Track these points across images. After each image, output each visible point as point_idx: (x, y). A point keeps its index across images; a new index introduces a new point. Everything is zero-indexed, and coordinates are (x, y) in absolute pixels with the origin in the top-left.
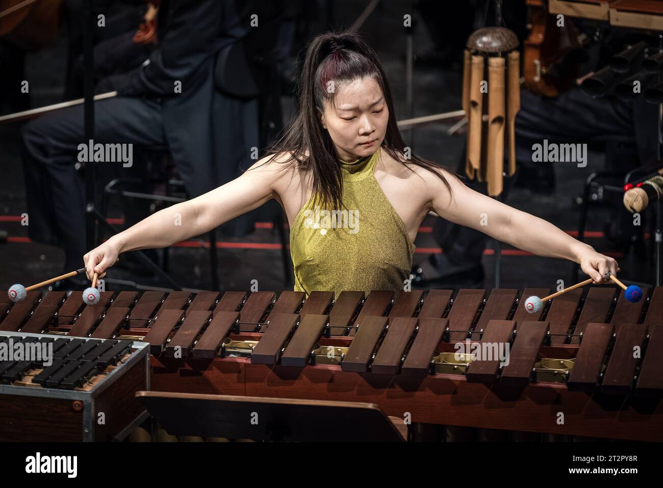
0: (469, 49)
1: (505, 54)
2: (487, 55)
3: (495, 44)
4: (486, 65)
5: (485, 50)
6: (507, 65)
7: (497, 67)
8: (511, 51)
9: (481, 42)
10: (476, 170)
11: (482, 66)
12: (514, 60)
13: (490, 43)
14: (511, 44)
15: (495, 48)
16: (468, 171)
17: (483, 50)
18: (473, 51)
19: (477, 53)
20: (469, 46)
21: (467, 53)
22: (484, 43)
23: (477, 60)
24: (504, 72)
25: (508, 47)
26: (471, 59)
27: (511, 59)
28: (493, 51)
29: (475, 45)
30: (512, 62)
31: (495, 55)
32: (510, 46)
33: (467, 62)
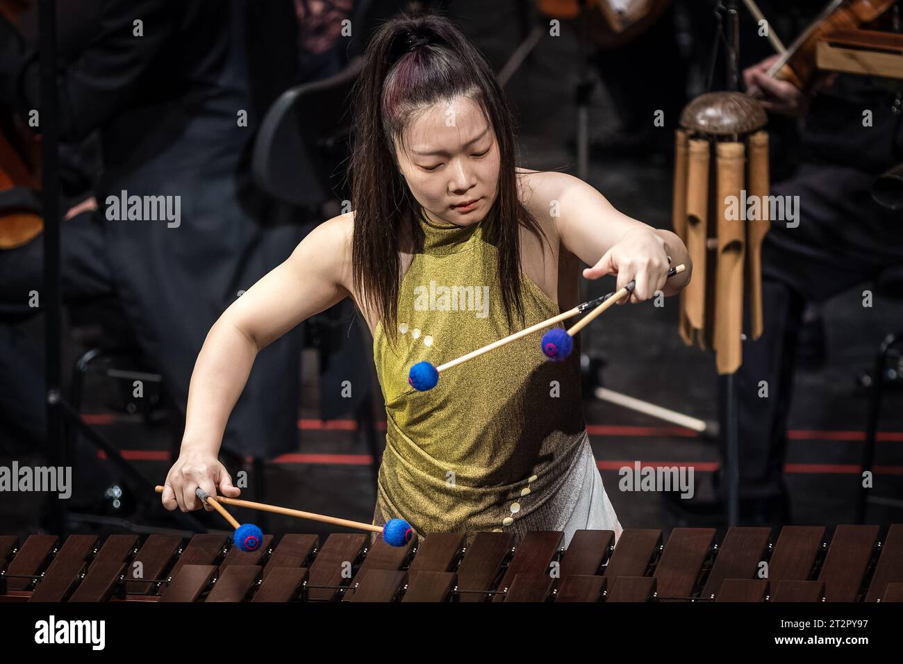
0: (684, 129)
1: (744, 138)
2: (714, 139)
3: (728, 121)
4: (713, 155)
5: (712, 131)
6: (747, 155)
7: (731, 159)
8: (754, 132)
9: (704, 117)
10: (696, 330)
11: (706, 157)
12: (761, 147)
13: (719, 119)
14: (754, 119)
15: (728, 126)
16: (682, 332)
17: (707, 130)
18: (691, 132)
19: (697, 136)
20: (684, 124)
21: (680, 135)
22: (710, 119)
23: (698, 147)
24: (742, 169)
25: (749, 124)
26: (687, 146)
27: (755, 145)
28: (725, 131)
29: (695, 122)
30: (756, 151)
31: (726, 138)
32: (753, 123)
33: (680, 150)
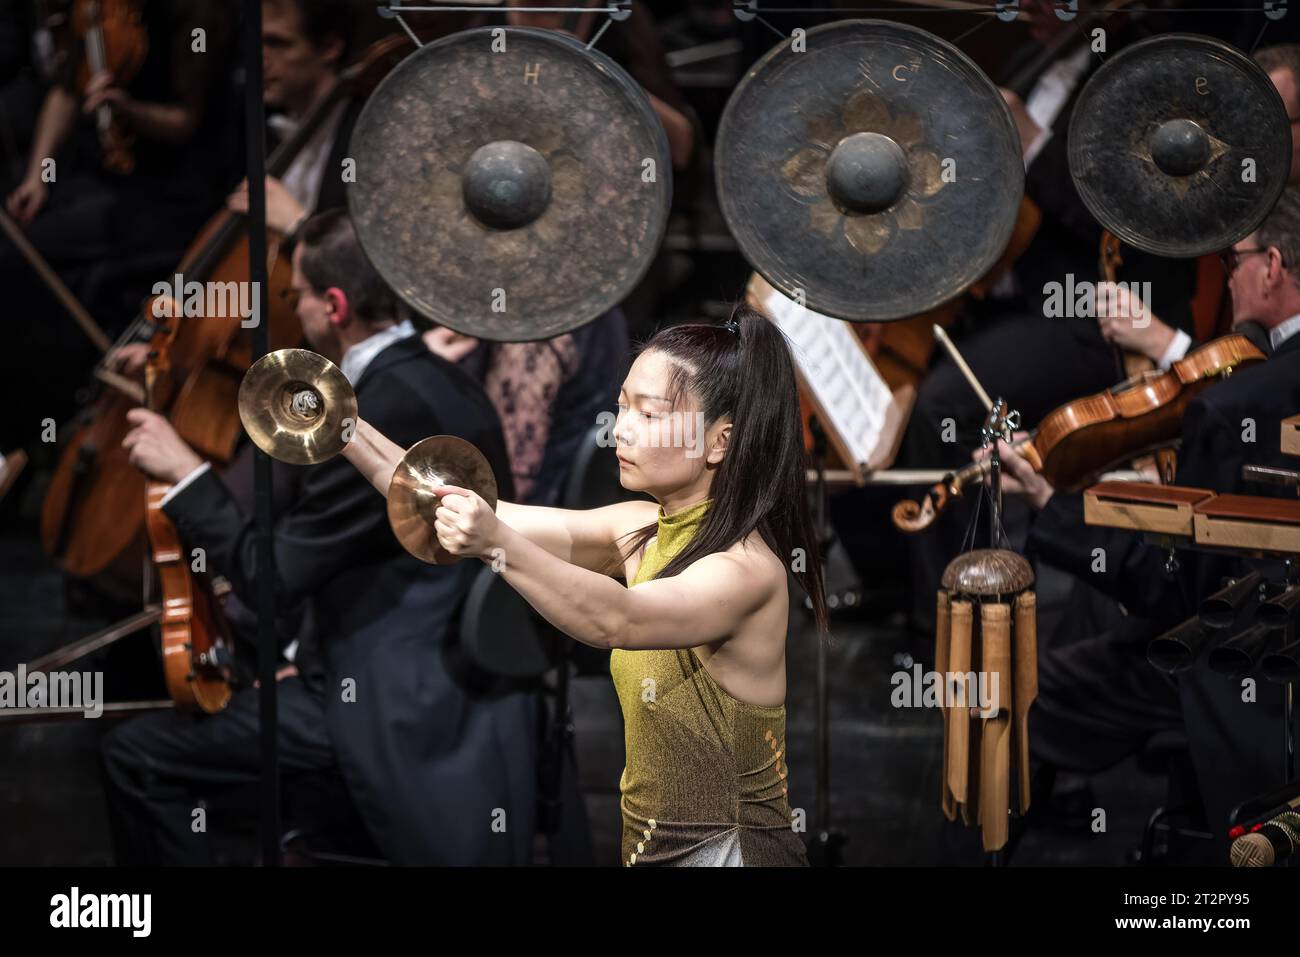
0: (946, 590)
1: (1008, 598)
2: (978, 600)
3: (993, 580)
4: (977, 617)
5: (976, 591)
6: (1013, 615)
7: (996, 621)
8: (1021, 593)
9: (967, 577)
10: (959, 804)
11: (970, 620)
12: (1027, 608)
13: (984, 579)
14: (1021, 579)
15: (994, 586)
16: (945, 807)
17: (970, 589)
18: (952, 593)
19: (959, 597)
20: (945, 584)
21: (941, 596)
22: (974, 579)
23: (961, 609)
25: (1016, 584)
26: (949, 608)
27: (1021, 606)
28: (990, 592)
29: (957, 582)
30: (1023, 612)
31: (990, 599)
32: (1019, 583)
33: (942, 612)
